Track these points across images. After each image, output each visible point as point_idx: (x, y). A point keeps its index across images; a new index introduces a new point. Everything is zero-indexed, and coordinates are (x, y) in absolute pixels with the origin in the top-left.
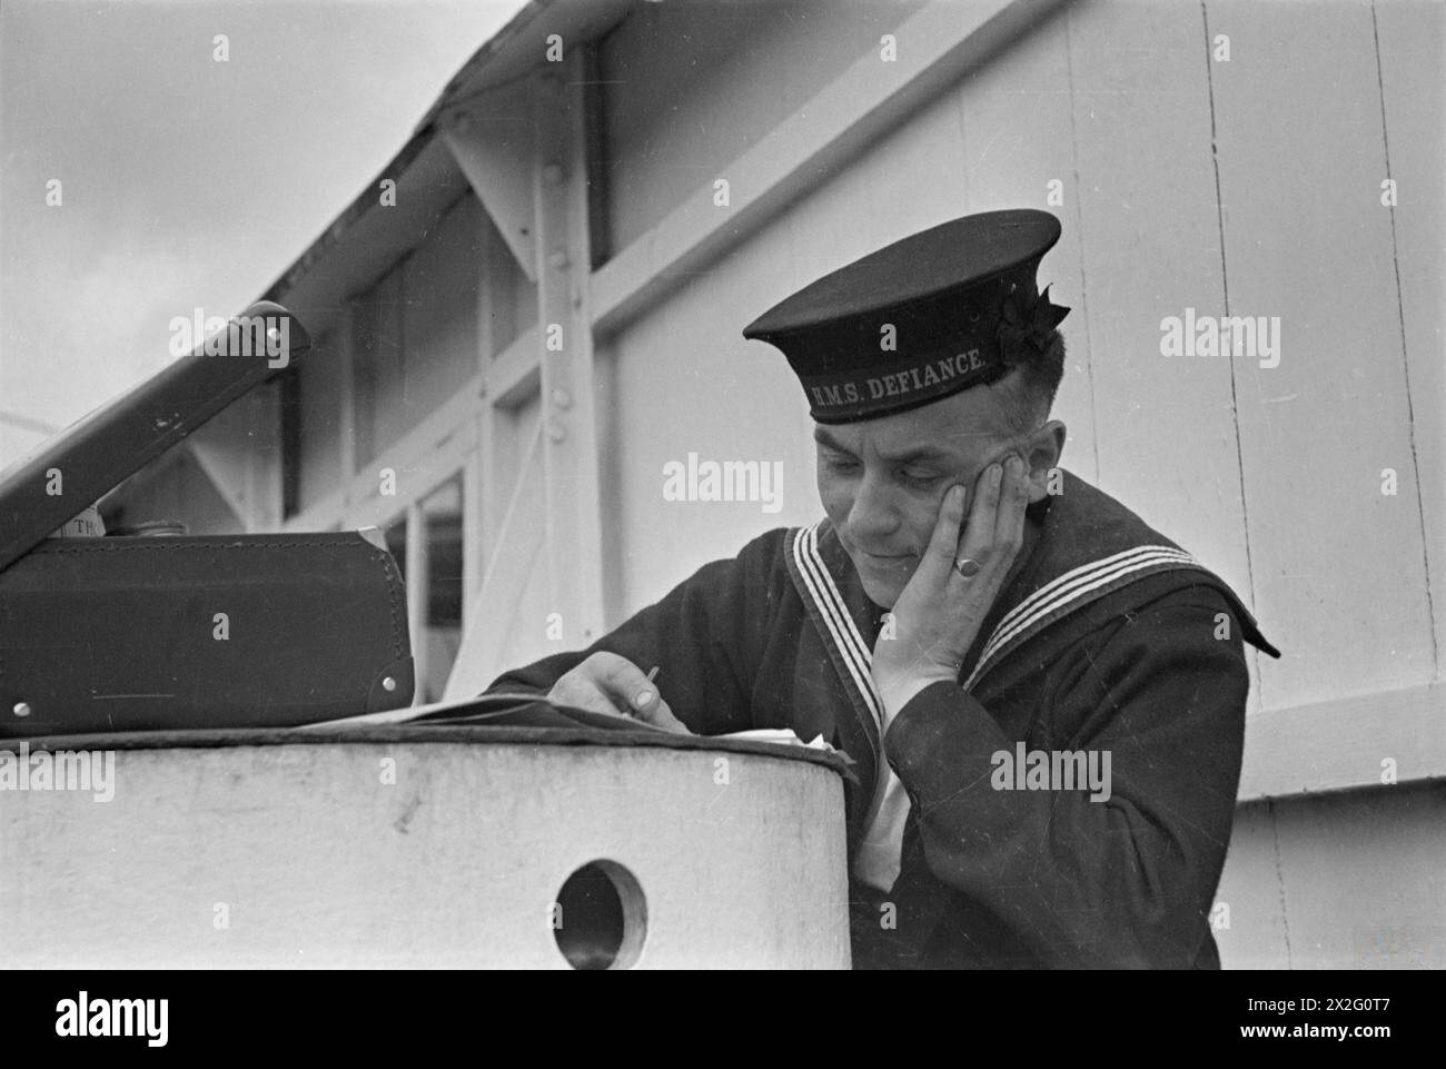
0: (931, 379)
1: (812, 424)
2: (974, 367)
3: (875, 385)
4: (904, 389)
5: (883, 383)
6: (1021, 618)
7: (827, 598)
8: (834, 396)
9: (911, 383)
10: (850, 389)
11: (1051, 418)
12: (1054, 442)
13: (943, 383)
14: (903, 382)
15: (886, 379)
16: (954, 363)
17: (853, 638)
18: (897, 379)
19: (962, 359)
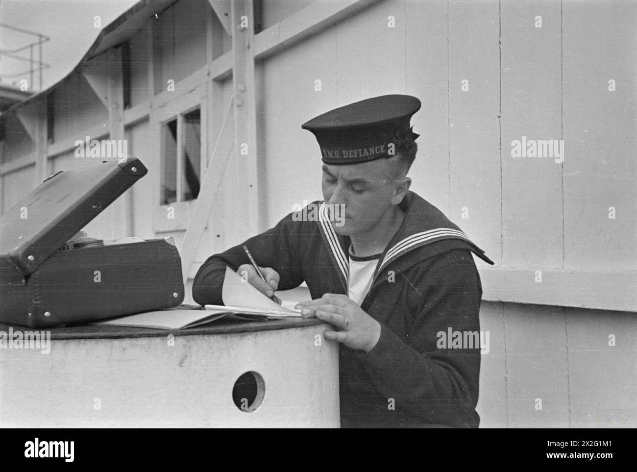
0: (365, 154)
1: (322, 163)
2: (382, 152)
3: (346, 153)
4: (356, 156)
5: (348, 152)
6: (393, 252)
7: (329, 231)
8: (331, 156)
9: (358, 154)
10: (337, 153)
11: (407, 176)
12: (407, 185)
13: (370, 156)
14: (355, 153)
15: (350, 151)
16: (375, 149)
17: (338, 246)
18: (354, 152)
19: (378, 148)
